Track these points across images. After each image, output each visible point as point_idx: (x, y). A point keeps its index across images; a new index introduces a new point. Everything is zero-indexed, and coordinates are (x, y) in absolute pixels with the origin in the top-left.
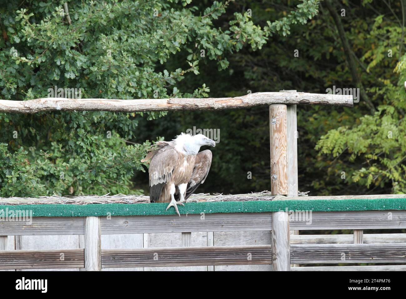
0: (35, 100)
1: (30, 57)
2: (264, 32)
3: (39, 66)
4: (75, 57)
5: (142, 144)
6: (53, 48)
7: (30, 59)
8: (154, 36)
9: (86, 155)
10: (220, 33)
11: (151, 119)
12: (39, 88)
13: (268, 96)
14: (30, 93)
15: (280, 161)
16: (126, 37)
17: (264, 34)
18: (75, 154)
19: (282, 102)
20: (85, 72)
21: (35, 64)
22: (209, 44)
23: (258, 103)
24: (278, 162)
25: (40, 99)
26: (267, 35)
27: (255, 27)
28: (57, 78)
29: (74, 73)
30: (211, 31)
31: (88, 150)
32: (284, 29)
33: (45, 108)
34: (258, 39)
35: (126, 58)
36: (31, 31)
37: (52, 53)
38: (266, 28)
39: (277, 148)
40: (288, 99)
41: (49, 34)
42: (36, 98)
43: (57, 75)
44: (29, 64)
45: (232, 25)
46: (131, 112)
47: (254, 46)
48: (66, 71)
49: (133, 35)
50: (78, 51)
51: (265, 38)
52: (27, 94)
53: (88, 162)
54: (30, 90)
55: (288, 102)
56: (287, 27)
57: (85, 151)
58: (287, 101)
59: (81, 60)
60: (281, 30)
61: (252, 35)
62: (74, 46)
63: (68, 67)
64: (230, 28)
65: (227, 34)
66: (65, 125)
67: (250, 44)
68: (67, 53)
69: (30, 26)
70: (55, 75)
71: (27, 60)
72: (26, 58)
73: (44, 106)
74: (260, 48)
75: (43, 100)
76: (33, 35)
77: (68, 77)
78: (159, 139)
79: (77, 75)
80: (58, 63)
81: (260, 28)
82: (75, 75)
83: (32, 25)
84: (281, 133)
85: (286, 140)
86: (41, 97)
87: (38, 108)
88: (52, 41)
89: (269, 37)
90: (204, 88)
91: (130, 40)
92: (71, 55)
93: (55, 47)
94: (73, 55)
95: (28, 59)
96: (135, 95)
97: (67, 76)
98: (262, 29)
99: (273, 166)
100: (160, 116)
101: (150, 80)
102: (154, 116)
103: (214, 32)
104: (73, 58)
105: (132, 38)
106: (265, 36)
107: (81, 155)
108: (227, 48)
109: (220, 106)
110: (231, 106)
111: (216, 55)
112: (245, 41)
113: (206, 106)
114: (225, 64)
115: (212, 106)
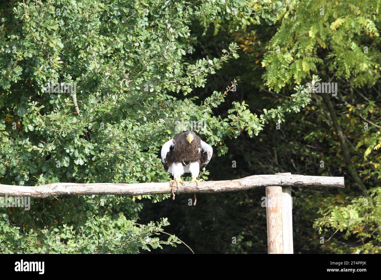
0: (46, 186)
1: (41, 145)
2: (260, 120)
3: (50, 154)
4: (84, 145)
5: (147, 225)
6: (62, 137)
7: (41, 148)
8: (157, 125)
9: (94, 236)
10: (220, 121)
11: (155, 202)
12: (50, 174)
13: (264, 178)
14: (41, 178)
15: (276, 240)
16: (131, 125)
17: (261, 121)
18: (84, 236)
19: (277, 184)
20: (93, 159)
21: (46, 152)
22: (209, 131)
23: (255, 185)
24: (275, 240)
25: (50, 184)
26: (263, 123)
27: (252, 114)
28: (66, 165)
29: (83, 160)
30: (211, 119)
31: (95, 231)
32: (279, 116)
33: (55, 192)
34: (255, 126)
35: (131, 144)
36: (41, 121)
37: (61, 141)
38: (262, 116)
39: (273, 227)
40: (283, 181)
41: (58, 123)
42: (47, 183)
43: (67, 162)
44: (40, 152)
45: (231, 114)
46: (137, 195)
47: (250, 133)
48: (75, 158)
49: (139, 124)
50: (86, 139)
51: (261, 125)
52: (39, 180)
53: (96, 242)
54: (41, 176)
55: (283, 184)
56: (281, 114)
57: (92, 231)
58: (282, 183)
59: (89, 147)
60: (277, 118)
61: (249, 123)
62: (82, 134)
63: (77, 154)
64: (229, 116)
65: (226, 122)
66: (75, 208)
67: (247, 131)
68: (76, 141)
69: (41, 117)
70: (65, 162)
71: (38, 149)
72: (38, 147)
73: (55, 191)
74: (257, 135)
75: (53, 185)
76: (43, 125)
77: (77, 164)
78: (162, 220)
79: (85, 161)
80: (68, 151)
81: (256, 116)
82: (84, 162)
83: (43, 117)
84: (277, 213)
85: (282, 220)
86: (52, 182)
87: (48, 193)
88: (61, 130)
89: (265, 124)
90: (204, 172)
91: (136, 128)
92: (79, 143)
93: (64, 135)
94: (82, 143)
95: (39, 147)
96: (140, 179)
97: (77, 162)
98: (259, 117)
99: (270, 244)
100: (164, 199)
101: (154, 165)
102: (158, 198)
103: (214, 120)
104: (82, 146)
105: (137, 126)
106: (261, 123)
107: (89, 236)
108: (226, 134)
109: (219, 188)
110: (230, 188)
111: (215, 141)
112: (243, 128)
113: (206, 189)
114: (224, 150)
115: (212, 188)
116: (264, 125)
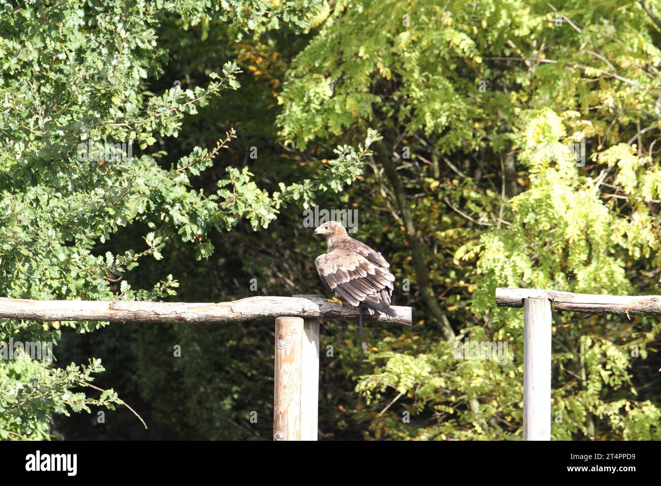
2: (273, 201)
5: (65, 368)
8: (90, 197)
10: (202, 199)
11: (83, 331)
13: (275, 303)
15: (289, 409)
16: (46, 197)
17: (273, 204)
19: (296, 313)
22: (183, 215)
23: (257, 313)
24: (286, 410)
26: (278, 207)
27: (258, 191)
30: (187, 194)
32: (306, 197)
34: (263, 212)
35: (44, 230)
38: (276, 195)
39: (285, 387)
40: (306, 309)
45: (223, 188)
46: (50, 321)
47: (255, 223)
49: (59, 195)
51: (274, 210)
55: (305, 314)
56: (310, 194)
58: (304, 311)
60: (302, 199)
61: (253, 206)
64: (219, 192)
65: (212, 200)
67: (250, 219)
74: (266, 226)
78: (92, 361)
81: (267, 194)
84: (294, 364)
85: (301, 376)
89: (281, 209)
90: (170, 281)
91: (54, 202)
96: (57, 292)
98: (271, 196)
99: (278, 417)
100: (98, 327)
101: (83, 268)
102: (88, 326)
103: (192, 197)
105: (56, 199)
106: (274, 207)
108: (212, 223)
109: (195, 316)
110: (213, 317)
111: (193, 234)
112: (241, 214)
113: (173, 316)
114: (208, 251)
115: (183, 316)
116: (278, 210)
